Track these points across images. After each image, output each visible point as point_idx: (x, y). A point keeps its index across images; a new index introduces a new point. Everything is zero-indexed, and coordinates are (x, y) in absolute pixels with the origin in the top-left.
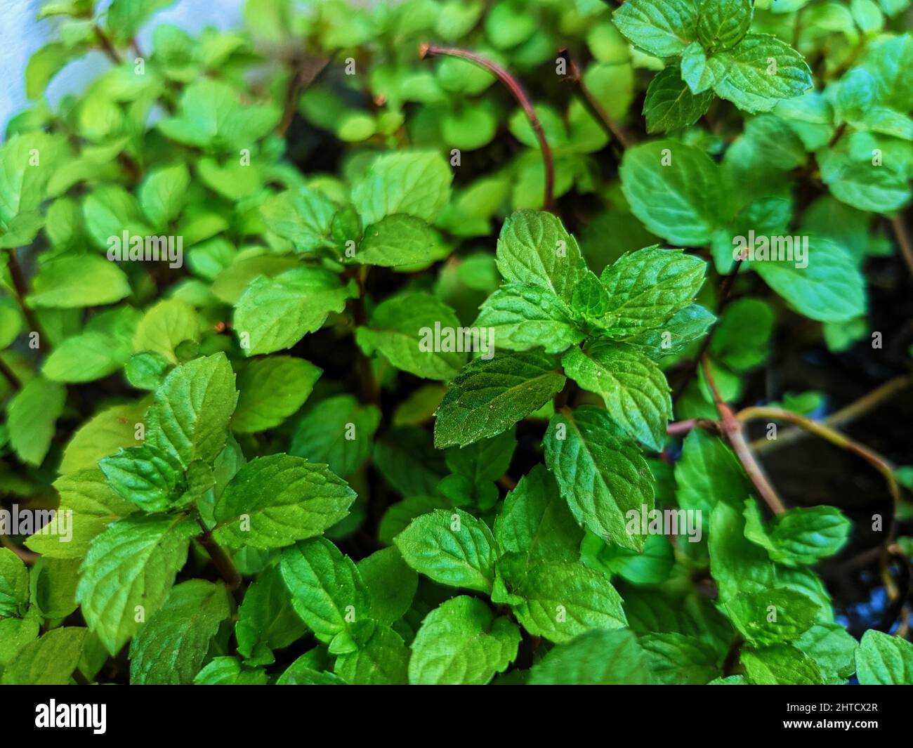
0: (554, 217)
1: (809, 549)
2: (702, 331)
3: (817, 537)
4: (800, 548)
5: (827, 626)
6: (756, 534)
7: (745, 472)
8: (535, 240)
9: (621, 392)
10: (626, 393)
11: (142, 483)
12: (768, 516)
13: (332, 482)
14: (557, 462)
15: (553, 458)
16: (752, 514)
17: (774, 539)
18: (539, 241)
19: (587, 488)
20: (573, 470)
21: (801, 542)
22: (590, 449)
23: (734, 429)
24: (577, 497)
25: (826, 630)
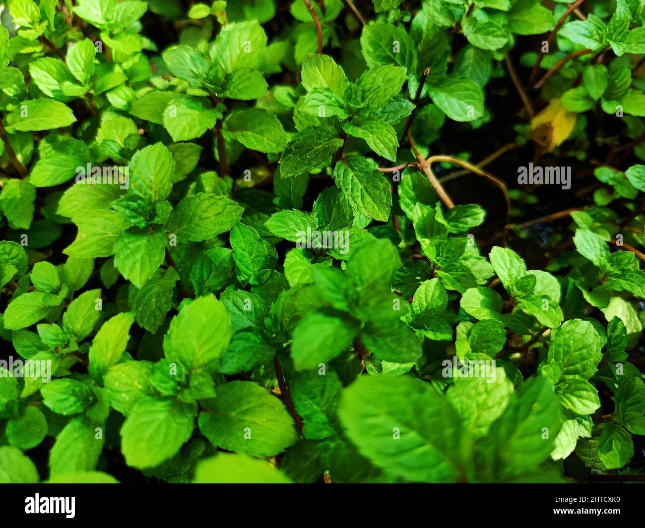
0: (329, 57)
1: (464, 226)
2: (409, 112)
3: (469, 220)
4: (461, 225)
5: (476, 258)
6: (440, 219)
7: (433, 187)
8: (320, 70)
9: (373, 138)
10: (375, 137)
11: (134, 214)
12: (445, 209)
13: (230, 204)
14: (341, 184)
15: (339, 181)
16: (438, 208)
17: (449, 222)
18: (322, 70)
19: (357, 195)
20: (350, 187)
21: (461, 223)
22: (357, 176)
23: (427, 167)
24: (353, 199)
25: (477, 260)
